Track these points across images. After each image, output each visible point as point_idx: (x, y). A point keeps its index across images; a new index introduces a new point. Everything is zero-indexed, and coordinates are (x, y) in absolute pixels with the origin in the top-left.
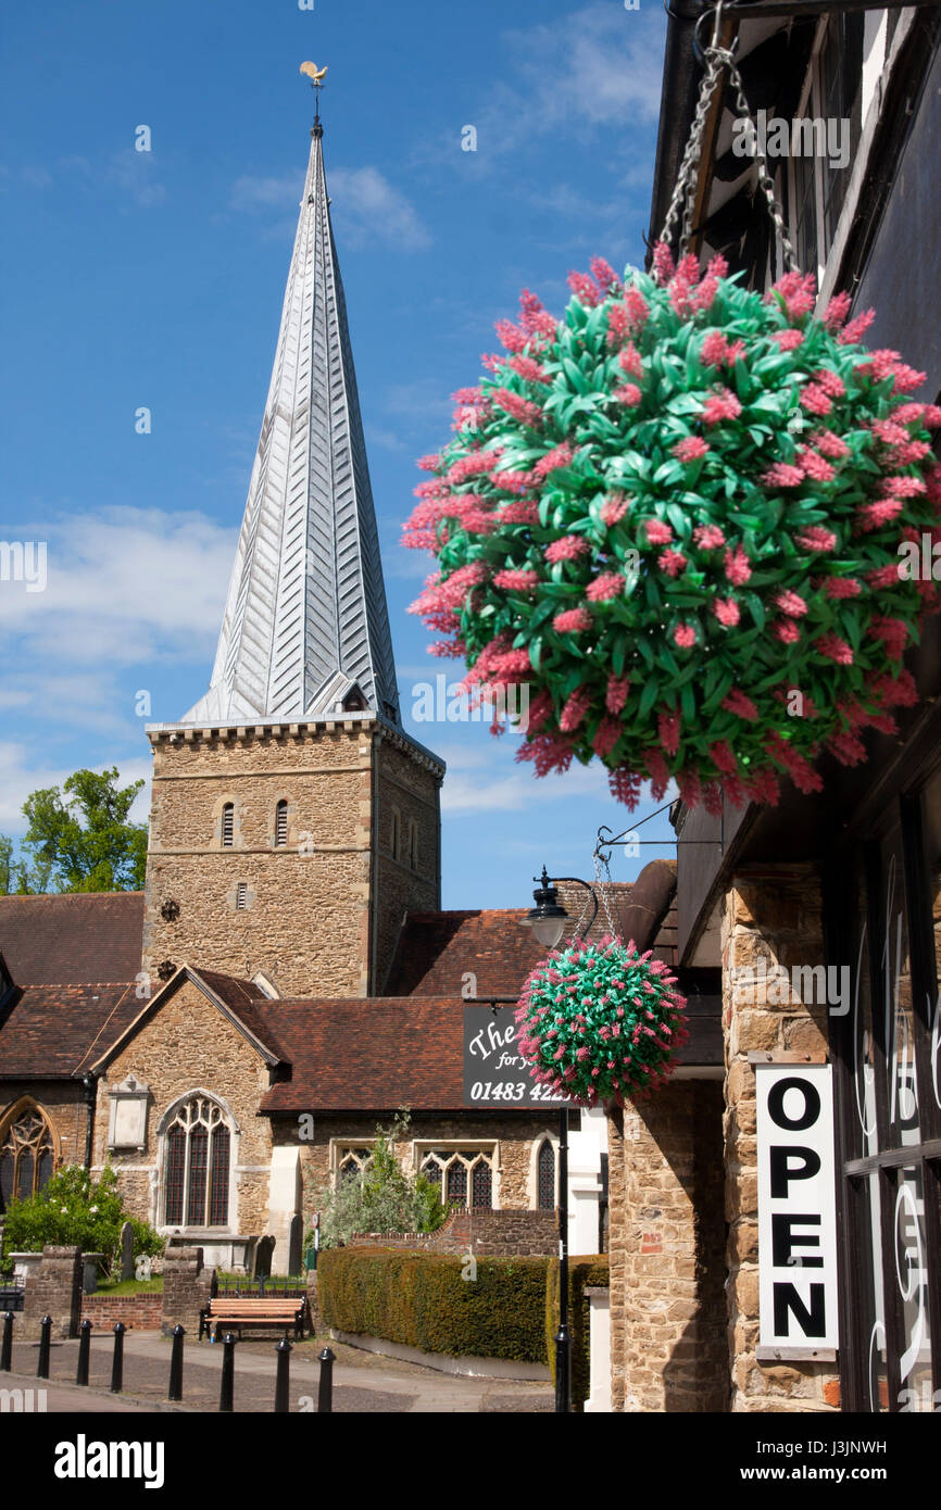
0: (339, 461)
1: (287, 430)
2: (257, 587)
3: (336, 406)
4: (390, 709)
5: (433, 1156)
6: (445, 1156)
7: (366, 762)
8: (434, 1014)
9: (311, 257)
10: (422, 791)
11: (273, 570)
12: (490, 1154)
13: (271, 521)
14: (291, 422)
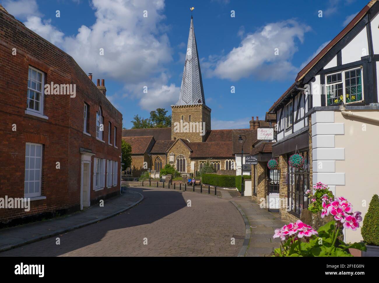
0: (196, 67)
1: (189, 63)
2: (186, 86)
3: (195, 59)
4: (204, 102)
5: (212, 163)
6: (214, 163)
7: (201, 110)
8: (212, 144)
9: (192, 37)
10: (208, 113)
11: (188, 83)
12: (220, 162)
13: (187, 76)
14: (189, 61)
